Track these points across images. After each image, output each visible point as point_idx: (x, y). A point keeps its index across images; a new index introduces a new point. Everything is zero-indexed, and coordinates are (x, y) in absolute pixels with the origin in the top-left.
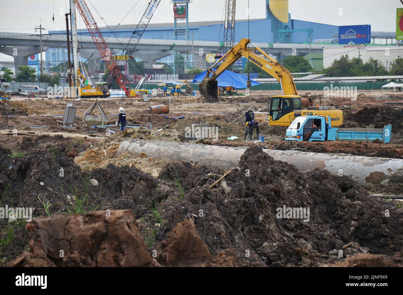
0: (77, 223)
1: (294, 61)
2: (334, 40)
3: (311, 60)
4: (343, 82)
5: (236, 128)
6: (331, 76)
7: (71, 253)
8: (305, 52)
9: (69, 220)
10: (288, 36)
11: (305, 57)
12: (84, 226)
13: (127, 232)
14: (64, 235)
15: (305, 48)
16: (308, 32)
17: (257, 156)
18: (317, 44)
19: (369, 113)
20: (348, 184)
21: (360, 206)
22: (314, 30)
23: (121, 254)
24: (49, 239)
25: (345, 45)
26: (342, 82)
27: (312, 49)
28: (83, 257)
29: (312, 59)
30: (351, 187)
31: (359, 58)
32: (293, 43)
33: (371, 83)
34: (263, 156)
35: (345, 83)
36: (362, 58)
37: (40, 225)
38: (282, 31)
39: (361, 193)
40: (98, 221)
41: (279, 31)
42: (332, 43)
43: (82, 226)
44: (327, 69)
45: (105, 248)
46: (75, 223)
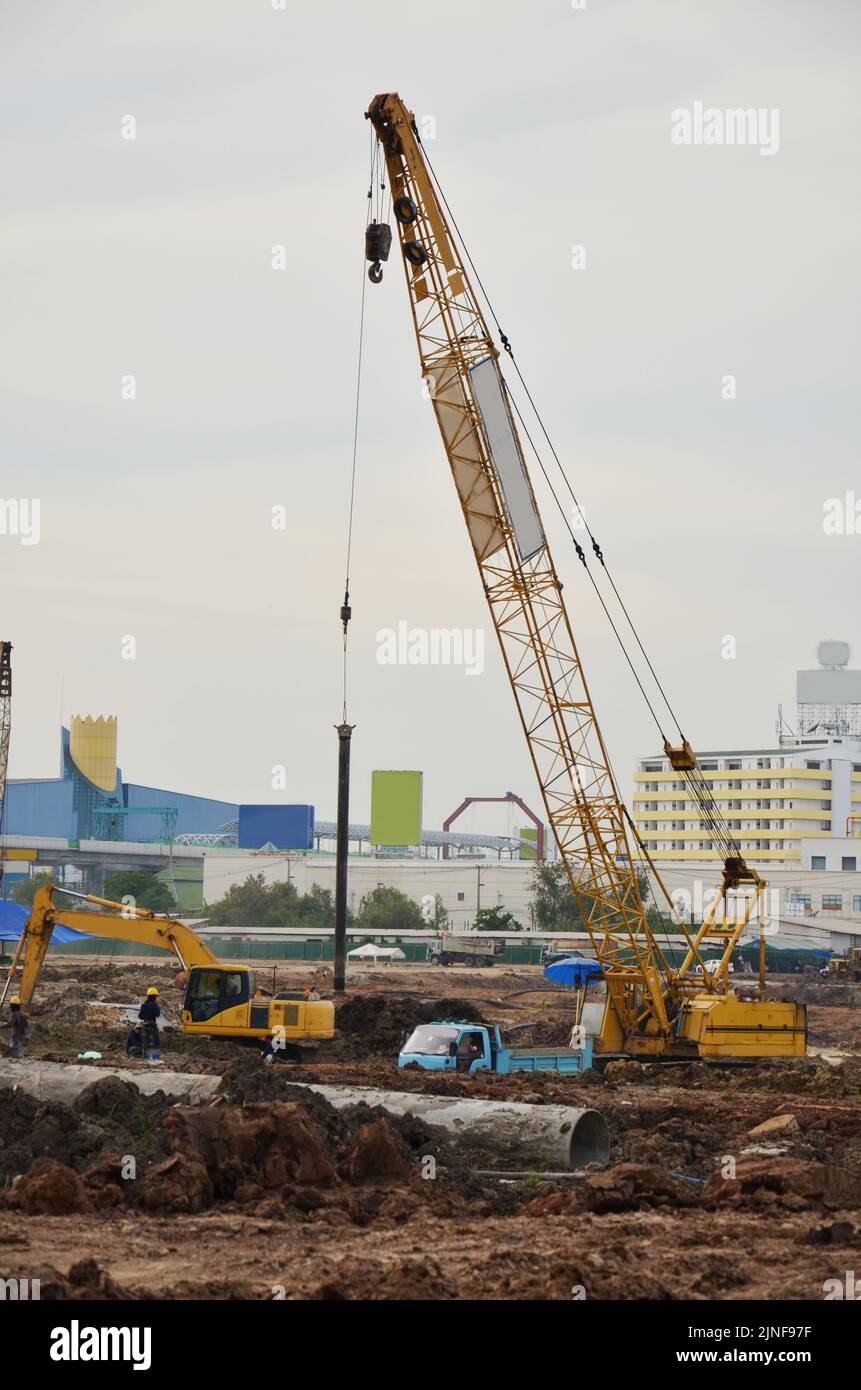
0: (235, 1118)
1: (131, 883)
2: (227, 837)
3: (173, 884)
4: (253, 938)
5: (83, 1035)
6: (221, 924)
7: (230, 1158)
8: (157, 864)
9: (224, 1114)
10: (113, 824)
11: (160, 877)
12: (244, 1122)
13: (303, 1132)
14: (220, 1133)
15: (158, 853)
16: (164, 816)
17: (254, 1074)
18: (185, 844)
19: (365, 1010)
20: (420, 1134)
21: (445, 1175)
22: (179, 812)
23: (295, 1163)
24: (199, 1137)
25: (252, 851)
26: (249, 940)
27: (174, 857)
28: (245, 1164)
29: (175, 881)
30: (427, 1139)
31: (288, 883)
32: (129, 841)
33: (319, 943)
34: (266, 1074)
35: (256, 941)
36: (295, 883)
37: (187, 1119)
38: (104, 810)
39: (445, 1151)
40: (263, 1117)
41: (94, 810)
42: (222, 843)
43: (241, 1122)
44: (213, 905)
45: (275, 1153)
46: (232, 1118)
